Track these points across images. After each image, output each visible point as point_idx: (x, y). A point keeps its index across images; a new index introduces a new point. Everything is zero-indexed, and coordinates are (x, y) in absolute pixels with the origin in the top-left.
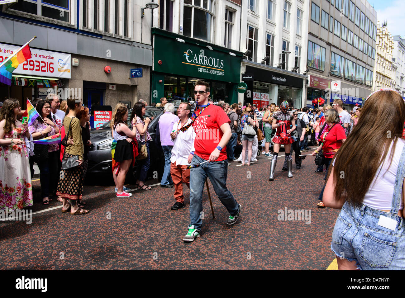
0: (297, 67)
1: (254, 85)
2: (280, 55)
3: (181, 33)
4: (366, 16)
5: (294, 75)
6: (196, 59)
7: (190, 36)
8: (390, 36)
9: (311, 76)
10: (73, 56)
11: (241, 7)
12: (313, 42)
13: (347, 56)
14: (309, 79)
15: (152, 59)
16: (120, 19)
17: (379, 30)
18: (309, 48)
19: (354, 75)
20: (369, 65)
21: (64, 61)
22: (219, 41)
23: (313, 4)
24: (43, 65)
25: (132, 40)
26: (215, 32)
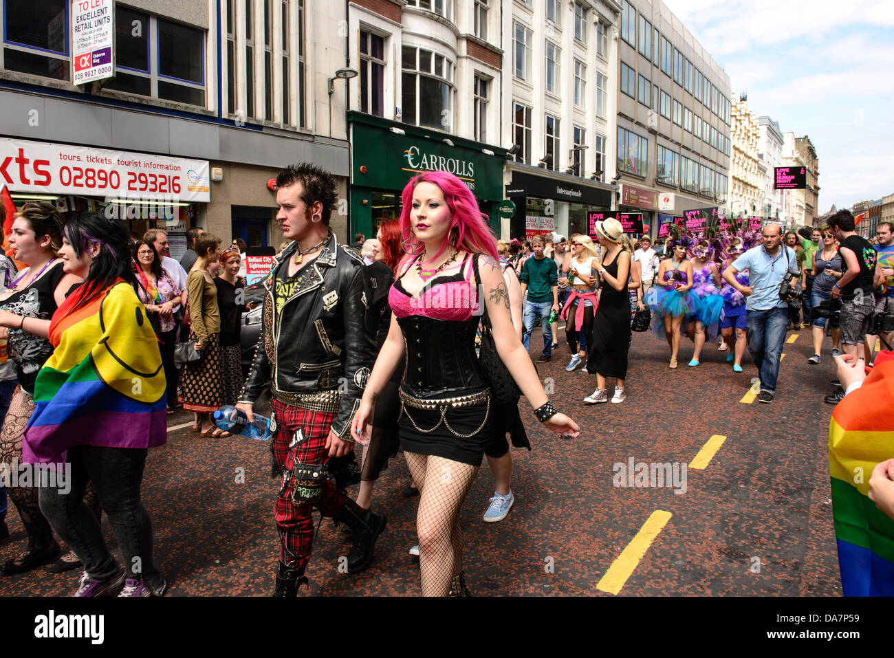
0: (599, 171)
1: (527, 204)
2: (571, 151)
3: (399, 118)
4: (712, 85)
5: (595, 185)
6: (426, 163)
7: (415, 124)
8: (754, 117)
9: (624, 187)
10: (213, 163)
11: (501, 72)
12: (625, 129)
13: (684, 152)
14: (621, 191)
15: (350, 165)
16: (292, 97)
17: (735, 107)
18: (619, 139)
19: (696, 182)
20: (721, 166)
21: (198, 172)
22: (465, 131)
23: (623, 65)
24: (163, 180)
25: (314, 133)
26: (456, 115)
